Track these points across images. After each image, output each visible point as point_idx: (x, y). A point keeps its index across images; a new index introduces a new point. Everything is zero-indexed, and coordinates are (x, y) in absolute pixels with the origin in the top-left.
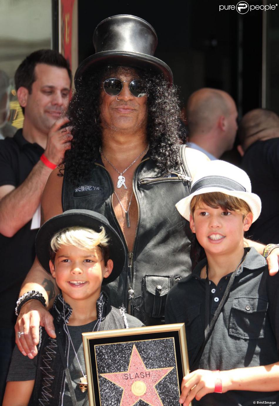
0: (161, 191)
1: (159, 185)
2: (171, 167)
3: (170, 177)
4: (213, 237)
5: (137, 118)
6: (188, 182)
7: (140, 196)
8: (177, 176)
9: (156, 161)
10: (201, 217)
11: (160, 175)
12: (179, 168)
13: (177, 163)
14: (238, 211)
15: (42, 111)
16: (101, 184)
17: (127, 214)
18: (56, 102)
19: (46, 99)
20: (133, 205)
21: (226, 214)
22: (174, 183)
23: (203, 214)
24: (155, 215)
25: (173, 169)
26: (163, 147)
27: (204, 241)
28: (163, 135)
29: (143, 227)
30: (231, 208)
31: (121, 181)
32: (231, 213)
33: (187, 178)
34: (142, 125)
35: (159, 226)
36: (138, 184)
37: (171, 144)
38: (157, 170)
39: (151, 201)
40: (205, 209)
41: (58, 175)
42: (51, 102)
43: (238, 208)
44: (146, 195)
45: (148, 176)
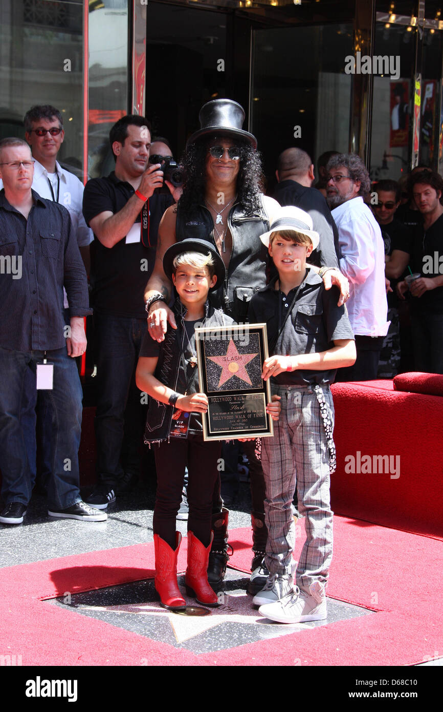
0: (248, 227)
1: (246, 223)
2: (254, 210)
3: (254, 217)
4: (286, 261)
5: (233, 173)
6: (266, 221)
7: (233, 230)
8: (259, 216)
9: (245, 205)
10: (277, 246)
11: (247, 215)
12: (260, 211)
13: (259, 207)
14: (304, 243)
15: (133, 160)
16: (205, 221)
17: (223, 243)
18: (142, 153)
19: (136, 151)
20: (229, 238)
21: (295, 245)
22: (257, 222)
23: (279, 244)
24: (244, 244)
25: (256, 212)
26: (249, 195)
27: (278, 264)
28: (249, 186)
29: (236, 252)
30: (299, 242)
31: (219, 219)
32: (299, 245)
33: (265, 218)
34: (235, 178)
35: (247, 252)
36: (231, 222)
37: (254, 194)
38: (245, 212)
39: (242, 234)
40: (281, 241)
41: (173, 212)
42: (139, 153)
43: (304, 242)
44: (237, 230)
45: (238, 216)
